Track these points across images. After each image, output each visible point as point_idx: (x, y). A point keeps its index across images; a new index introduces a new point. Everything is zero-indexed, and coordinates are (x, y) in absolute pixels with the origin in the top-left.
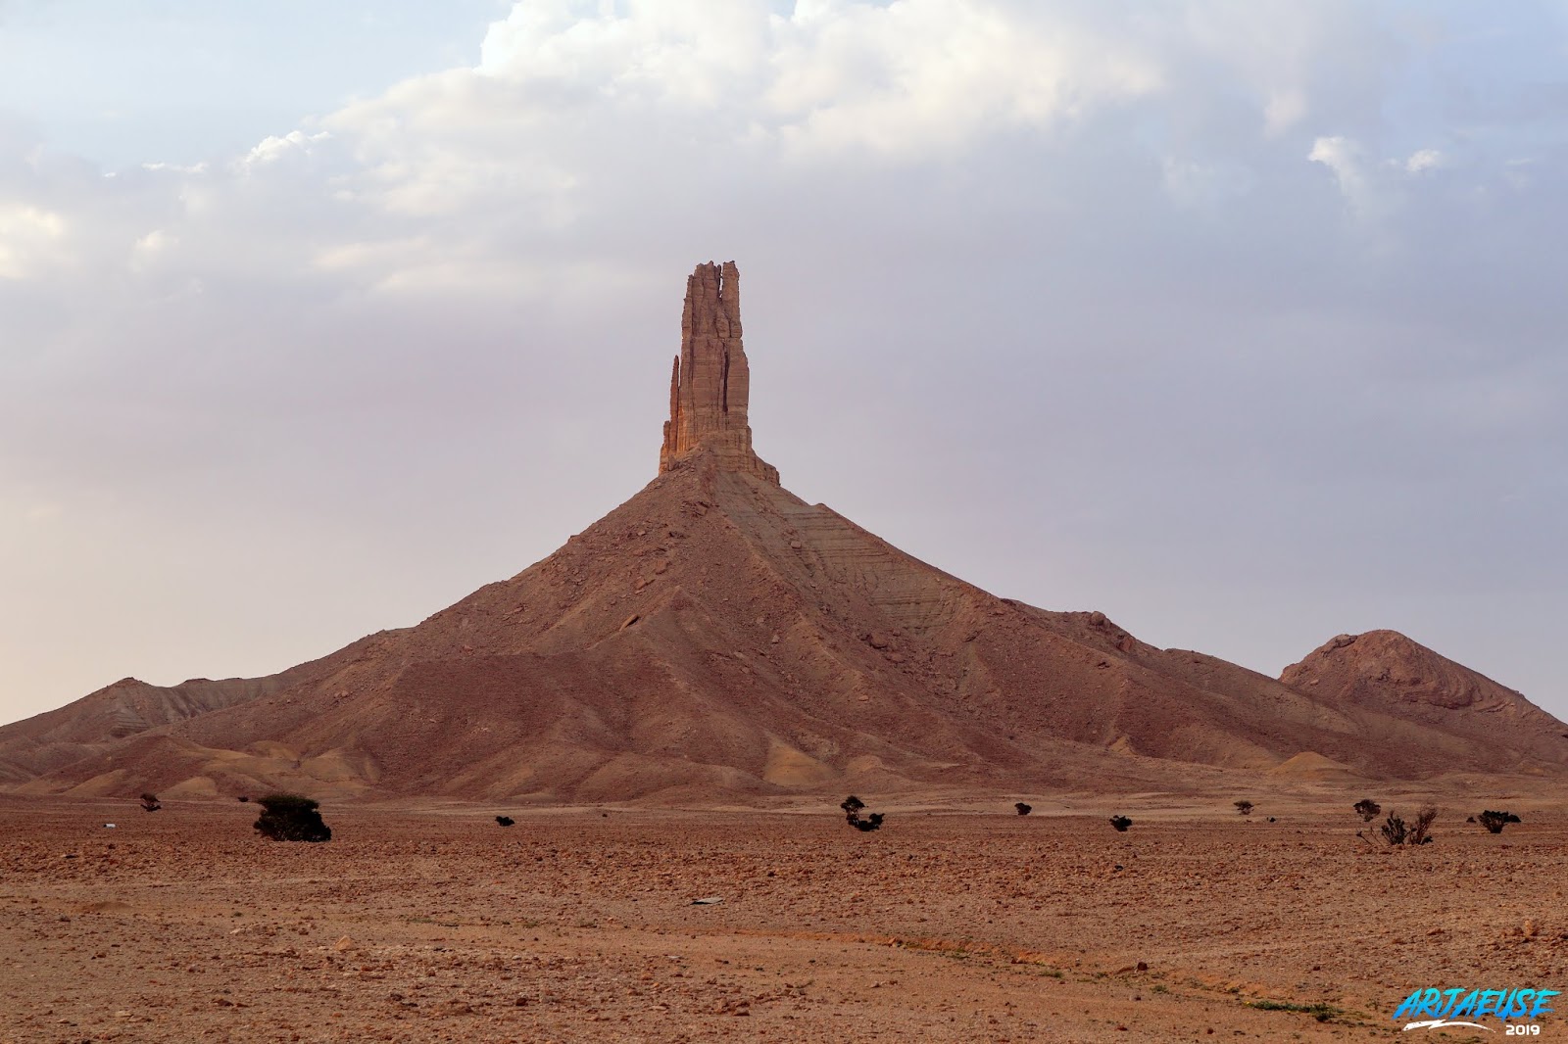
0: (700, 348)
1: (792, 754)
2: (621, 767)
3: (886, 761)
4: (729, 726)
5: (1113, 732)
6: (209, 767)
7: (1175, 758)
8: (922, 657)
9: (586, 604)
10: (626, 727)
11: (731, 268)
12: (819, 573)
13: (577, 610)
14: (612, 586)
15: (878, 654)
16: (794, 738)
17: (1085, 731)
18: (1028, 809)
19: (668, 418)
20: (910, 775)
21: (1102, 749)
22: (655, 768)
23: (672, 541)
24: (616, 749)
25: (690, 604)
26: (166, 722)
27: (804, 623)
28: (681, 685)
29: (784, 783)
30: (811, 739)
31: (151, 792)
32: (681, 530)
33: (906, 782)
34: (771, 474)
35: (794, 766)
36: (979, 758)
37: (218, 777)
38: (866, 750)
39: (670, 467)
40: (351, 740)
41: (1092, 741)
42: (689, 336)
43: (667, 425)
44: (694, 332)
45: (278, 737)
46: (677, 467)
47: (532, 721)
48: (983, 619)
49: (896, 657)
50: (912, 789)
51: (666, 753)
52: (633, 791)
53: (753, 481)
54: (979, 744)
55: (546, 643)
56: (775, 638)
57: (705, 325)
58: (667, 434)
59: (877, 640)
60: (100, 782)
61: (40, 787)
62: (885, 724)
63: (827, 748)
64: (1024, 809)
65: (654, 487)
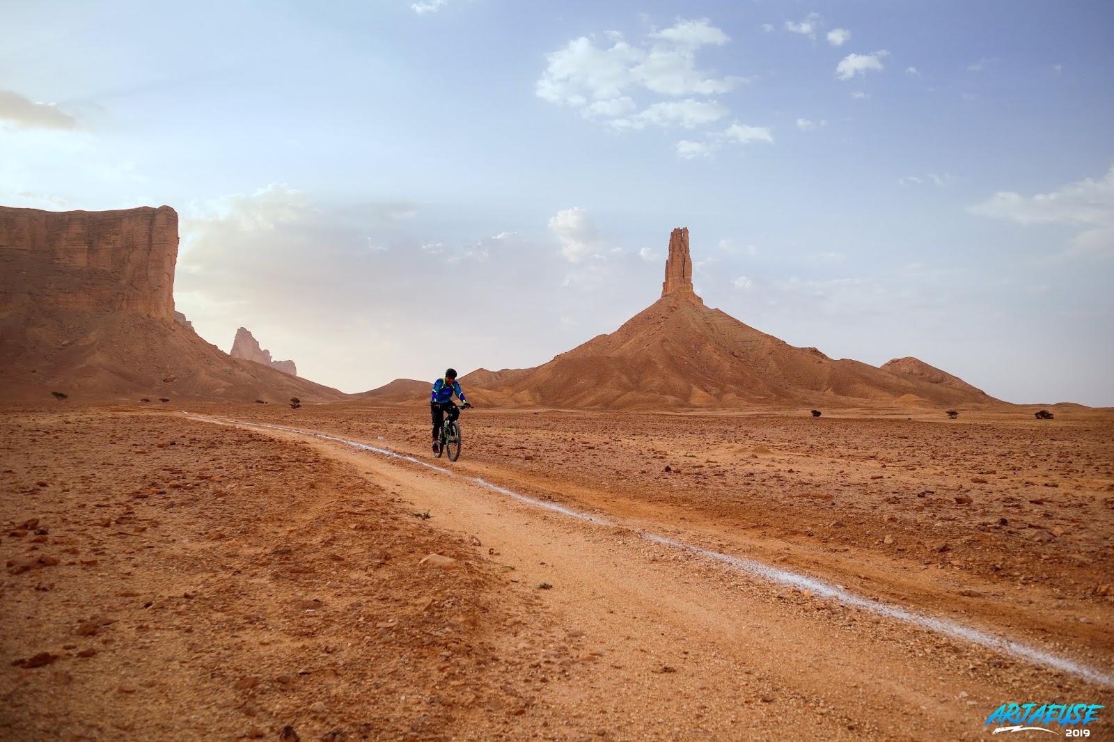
0: (675, 256)
1: (701, 392)
2: (629, 396)
4: (678, 382)
5: (825, 387)
7: (852, 396)
8: (752, 360)
9: (631, 341)
10: (638, 382)
11: (686, 230)
12: (716, 331)
13: (628, 343)
14: (641, 335)
15: (736, 358)
16: (702, 386)
17: (814, 386)
18: (819, 413)
19: (664, 281)
21: (822, 393)
22: (643, 396)
23: (663, 320)
24: (630, 389)
25: (668, 340)
26: (491, 381)
27: (709, 347)
28: (660, 367)
29: (697, 404)
30: (709, 387)
32: (666, 316)
33: (746, 403)
34: (700, 300)
35: (701, 397)
36: (775, 395)
38: (730, 391)
39: (664, 296)
41: (817, 390)
42: (671, 252)
43: (664, 283)
44: (673, 251)
46: (666, 296)
47: (601, 380)
48: (775, 347)
49: (742, 360)
50: (748, 406)
51: (650, 391)
54: (775, 390)
55: (616, 354)
56: (698, 352)
57: (677, 249)
58: (664, 286)
59: (736, 354)
62: (737, 382)
63: (715, 390)
64: (816, 414)
65: (659, 302)
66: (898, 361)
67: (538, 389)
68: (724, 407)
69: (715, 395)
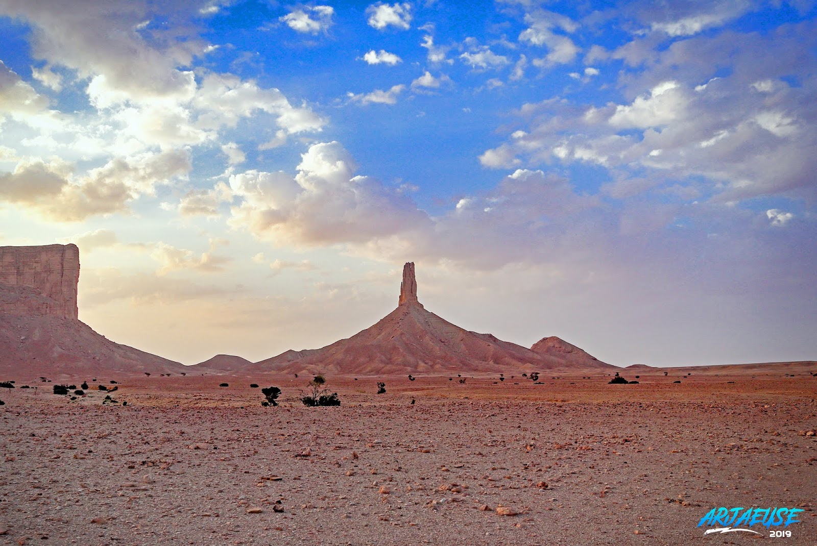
0: (407, 280)
1: (423, 365)
2: (388, 367)
3: (442, 365)
4: (411, 359)
5: (490, 359)
6: (307, 368)
8: (452, 344)
9: (383, 334)
10: (390, 359)
11: (413, 263)
12: (431, 327)
13: (381, 335)
14: (388, 331)
15: (443, 343)
16: (424, 361)
17: (485, 359)
19: (400, 295)
20: (446, 369)
21: (487, 363)
22: (394, 367)
23: (400, 321)
24: (388, 364)
25: (404, 334)
26: (298, 358)
27: (427, 337)
28: (401, 350)
29: (422, 371)
31: (296, 373)
32: (402, 318)
34: (422, 306)
35: (423, 367)
37: (309, 370)
38: (438, 363)
39: (400, 305)
40: (335, 363)
41: (486, 361)
44: (405, 277)
45: (321, 362)
46: (402, 305)
47: (371, 358)
48: (464, 336)
49: (446, 344)
51: (397, 364)
52: (390, 372)
53: (418, 308)
55: (375, 342)
56: (421, 341)
57: (407, 276)
58: (400, 298)
59: (443, 341)
60: (285, 372)
61: (273, 372)
62: (442, 358)
63: (430, 363)
65: (397, 310)
66: (547, 338)
67: (338, 364)
68: (434, 372)
69: (430, 366)
